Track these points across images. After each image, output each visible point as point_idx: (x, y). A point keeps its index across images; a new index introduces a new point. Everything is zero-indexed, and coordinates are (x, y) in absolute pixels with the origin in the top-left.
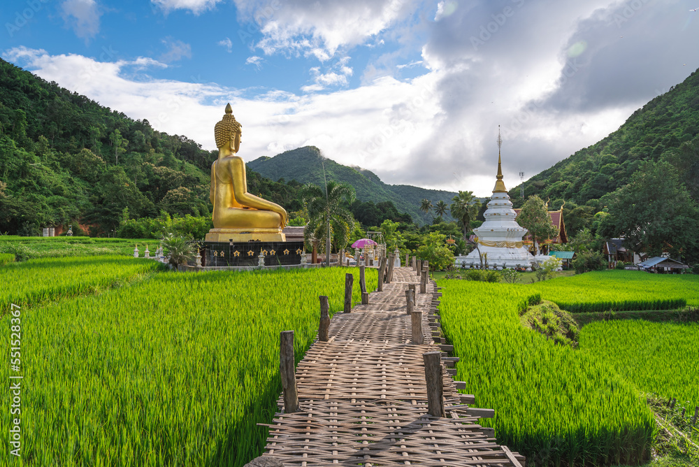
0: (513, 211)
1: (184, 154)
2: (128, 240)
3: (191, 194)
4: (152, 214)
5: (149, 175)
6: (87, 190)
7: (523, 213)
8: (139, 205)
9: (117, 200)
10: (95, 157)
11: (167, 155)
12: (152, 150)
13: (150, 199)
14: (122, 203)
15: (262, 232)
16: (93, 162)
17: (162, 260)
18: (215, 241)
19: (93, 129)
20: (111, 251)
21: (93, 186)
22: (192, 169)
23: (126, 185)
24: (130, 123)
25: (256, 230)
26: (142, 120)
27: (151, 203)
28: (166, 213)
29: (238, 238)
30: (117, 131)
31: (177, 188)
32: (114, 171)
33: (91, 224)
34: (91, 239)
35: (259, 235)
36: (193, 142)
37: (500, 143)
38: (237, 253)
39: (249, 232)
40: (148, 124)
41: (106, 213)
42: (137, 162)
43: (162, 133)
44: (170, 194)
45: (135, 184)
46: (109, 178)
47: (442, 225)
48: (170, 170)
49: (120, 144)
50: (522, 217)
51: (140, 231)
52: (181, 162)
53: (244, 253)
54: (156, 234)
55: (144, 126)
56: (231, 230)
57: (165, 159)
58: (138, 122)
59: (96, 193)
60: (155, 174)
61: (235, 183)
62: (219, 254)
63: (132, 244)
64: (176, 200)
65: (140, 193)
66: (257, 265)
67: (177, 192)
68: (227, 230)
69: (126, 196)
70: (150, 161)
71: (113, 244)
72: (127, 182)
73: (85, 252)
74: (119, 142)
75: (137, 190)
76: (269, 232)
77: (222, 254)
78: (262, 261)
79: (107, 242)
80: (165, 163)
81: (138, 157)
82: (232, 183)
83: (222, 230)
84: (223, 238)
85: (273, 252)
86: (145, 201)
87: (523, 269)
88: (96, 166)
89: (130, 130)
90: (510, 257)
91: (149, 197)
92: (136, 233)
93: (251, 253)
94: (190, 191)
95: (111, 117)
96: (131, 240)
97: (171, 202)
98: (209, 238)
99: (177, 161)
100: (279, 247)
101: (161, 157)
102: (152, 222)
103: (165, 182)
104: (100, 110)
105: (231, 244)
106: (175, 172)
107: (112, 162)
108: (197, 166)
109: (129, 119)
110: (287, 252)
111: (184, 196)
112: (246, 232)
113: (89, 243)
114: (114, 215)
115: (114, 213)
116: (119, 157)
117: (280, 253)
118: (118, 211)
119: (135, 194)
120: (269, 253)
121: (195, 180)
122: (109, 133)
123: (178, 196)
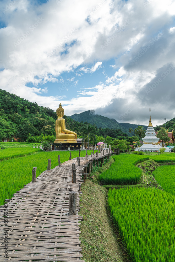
0: (155, 133)
1: (48, 114)
2: (31, 143)
3: (51, 127)
4: (38, 134)
5: (37, 121)
6: (17, 127)
7: (159, 133)
8: (34, 131)
9: (27, 130)
10: (19, 116)
11: (43, 114)
12: (38, 113)
13: (37, 130)
14: (28, 131)
15: (70, 140)
16: (18, 117)
17: (42, 149)
18: (57, 143)
19: (18, 106)
20: (27, 146)
21: (18, 125)
22: (51, 119)
23: (30, 125)
24: (30, 104)
25: (68, 140)
26: (34, 103)
27: (37, 131)
28: (43, 134)
29: (63, 142)
30: (26, 106)
31: (46, 125)
32: (25, 120)
33: (18, 138)
34: (19, 143)
35: (69, 141)
36: (51, 109)
37: (150, 110)
38: (63, 146)
39: (66, 140)
40: (36, 104)
41: (23, 134)
42: (33, 117)
43: (41, 107)
44: (44, 127)
45: (32, 125)
46: (24, 123)
47: (133, 137)
48: (44, 119)
49: (27, 111)
50: (158, 135)
51: (34, 140)
52: (48, 116)
53: (65, 146)
54: (39, 141)
55: (35, 105)
56: (61, 140)
57: (42, 115)
58: (33, 103)
59: (19, 128)
60: (39, 121)
61: (62, 126)
62: (58, 147)
63: (32, 144)
64: (46, 130)
65: (34, 127)
66: (68, 149)
67: (46, 127)
68: (60, 140)
69: (29, 129)
70: (37, 116)
71: (26, 144)
72: (30, 124)
73: (19, 147)
74: (27, 110)
75: (33, 126)
76: (72, 140)
77: (59, 147)
78: (69, 149)
79: (24, 144)
80: (42, 117)
81: (33, 115)
82: (61, 126)
83: (59, 140)
84: (59, 142)
85: (73, 146)
86: (35, 130)
87: (157, 151)
88: (19, 118)
89: (30, 106)
90: (154, 147)
91: (37, 129)
92: (33, 141)
93: (67, 146)
94: (50, 127)
95: (24, 102)
96: (32, 143)
97: (44, 130)
98: (55, 142)
99: (46, 116)
100: (75, 144)
101: (41, 115)
102: (38, 137)
103: (42, 124)
104: (20, 99)
105: (61, 144)
106: (46, 120)
107: (25, 117)
108: (53, 118)
109: (30, 102)
110: (77, 146)
111: (49, 128)
112: (65, 140)
113: (19, 144)
114: (26, 135)
115: (25, 134)
116: (27, 115)
117: (75, 146)
118: (27, 134)
119: (32, 128)
120: (72, 146)
121: (52, 123)
122: (23, 107)
123: (46, 128)
